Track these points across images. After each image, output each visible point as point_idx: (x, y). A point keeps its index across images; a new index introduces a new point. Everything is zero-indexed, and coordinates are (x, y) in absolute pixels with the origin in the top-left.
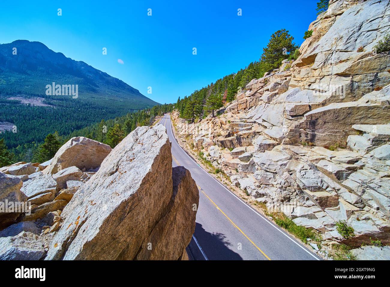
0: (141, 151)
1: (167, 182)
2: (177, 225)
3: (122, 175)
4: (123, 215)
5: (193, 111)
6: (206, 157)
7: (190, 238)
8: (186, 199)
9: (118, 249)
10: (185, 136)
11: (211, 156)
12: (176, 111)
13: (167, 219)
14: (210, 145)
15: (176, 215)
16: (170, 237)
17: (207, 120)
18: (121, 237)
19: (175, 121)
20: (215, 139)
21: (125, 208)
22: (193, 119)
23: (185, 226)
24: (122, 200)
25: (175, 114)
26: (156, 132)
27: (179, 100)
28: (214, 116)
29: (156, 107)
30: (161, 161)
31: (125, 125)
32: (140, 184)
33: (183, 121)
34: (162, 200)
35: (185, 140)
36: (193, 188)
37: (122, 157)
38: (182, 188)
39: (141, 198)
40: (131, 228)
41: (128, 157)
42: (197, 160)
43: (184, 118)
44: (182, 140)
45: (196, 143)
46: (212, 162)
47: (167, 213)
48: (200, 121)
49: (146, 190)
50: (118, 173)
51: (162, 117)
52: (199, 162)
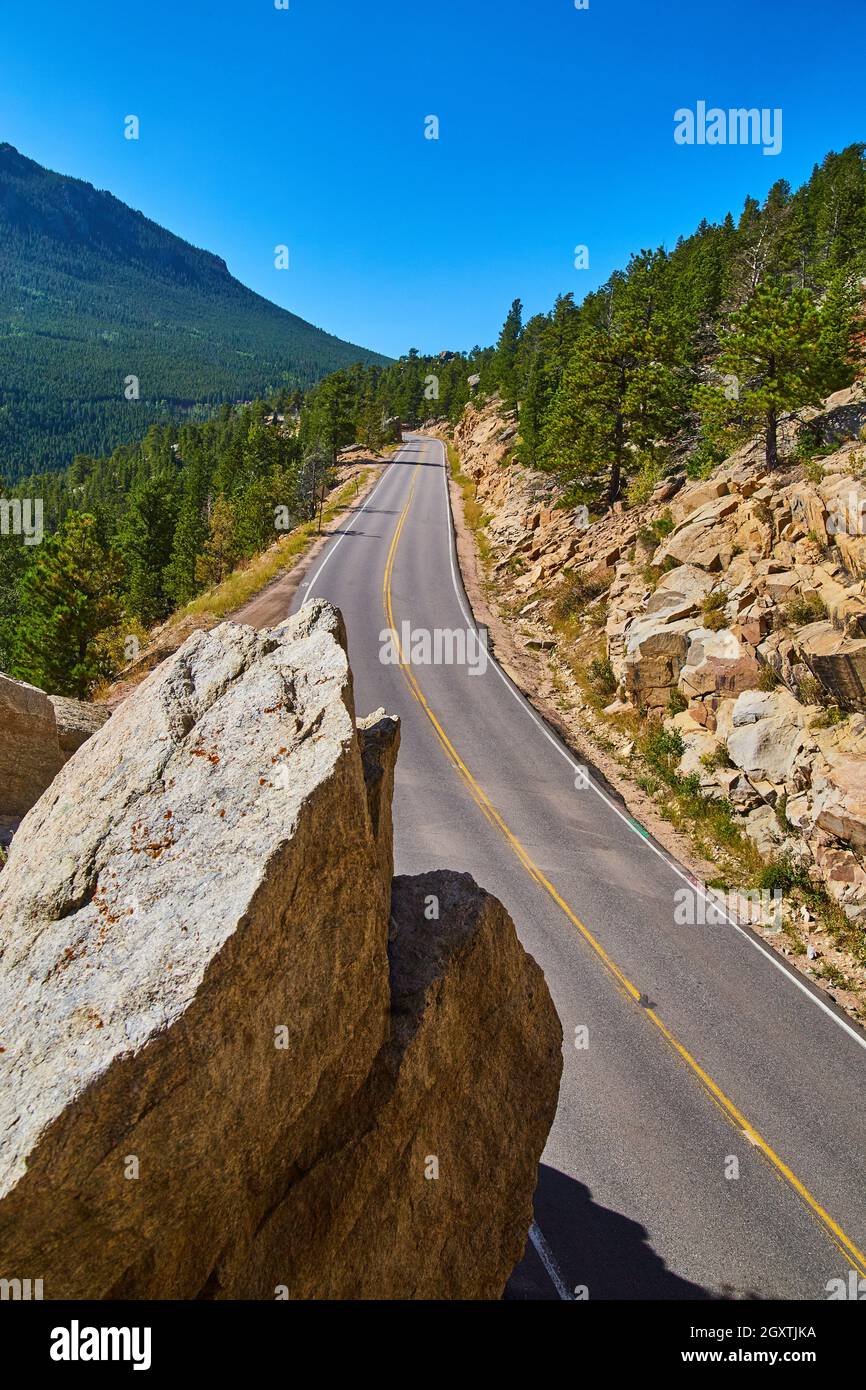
0: (204, 803)
1: (346, 977)
2: (411, 1204)
3: (115, 925)
4: (120, 1115)
5: (621, 418)
6: (700, 769)
7: (498, 1285)
8: (477, 1068)
9: (105, 1262)
10: (551, 603)
11: (732, 765)
12: (486, 410)
13: (356, 1165)
14: (732, 683)
15: (409, 1147)
16: (368, 1258)
17: (723, 491)
18: (115, 1211)
19: (482, 488)
20: (773, 638)
21: (128, 1087)
22: (615, 473)
23: (468, 1217)
24: (115, 1052)
25: (482, 433)
26: (290, 688)
27: (514, 320)
28: (775, 463)
29: (340, 380)
30: (309, 869)
31: (134, 513)
32: (196, 985)
33: (539, 486)
34: (317, 1065)
35: (549, 638)
36: (524, 1008)
37: (112, 826)
38: (450, 1008)
39: (203, 1050)
40: (161, 1180)
41: (142, 830)
42: (628, 791)
43: (547, 471)
44: (526, 634)
45: (631, 666)
46: (745, 814)
47: (352, 1132)
48: (668, 497)
49: (226, 1015)
50: (92, 909)
51: (386, 453)
52: (644, 808)
